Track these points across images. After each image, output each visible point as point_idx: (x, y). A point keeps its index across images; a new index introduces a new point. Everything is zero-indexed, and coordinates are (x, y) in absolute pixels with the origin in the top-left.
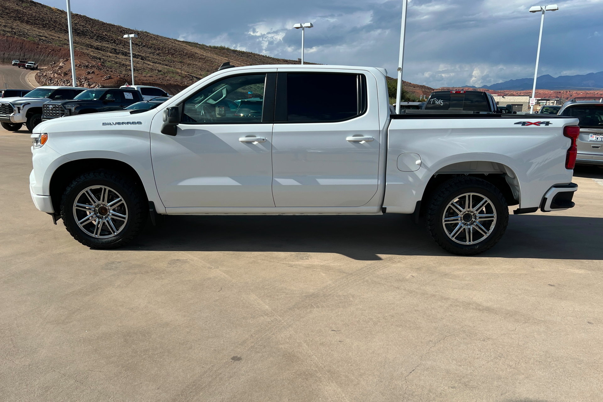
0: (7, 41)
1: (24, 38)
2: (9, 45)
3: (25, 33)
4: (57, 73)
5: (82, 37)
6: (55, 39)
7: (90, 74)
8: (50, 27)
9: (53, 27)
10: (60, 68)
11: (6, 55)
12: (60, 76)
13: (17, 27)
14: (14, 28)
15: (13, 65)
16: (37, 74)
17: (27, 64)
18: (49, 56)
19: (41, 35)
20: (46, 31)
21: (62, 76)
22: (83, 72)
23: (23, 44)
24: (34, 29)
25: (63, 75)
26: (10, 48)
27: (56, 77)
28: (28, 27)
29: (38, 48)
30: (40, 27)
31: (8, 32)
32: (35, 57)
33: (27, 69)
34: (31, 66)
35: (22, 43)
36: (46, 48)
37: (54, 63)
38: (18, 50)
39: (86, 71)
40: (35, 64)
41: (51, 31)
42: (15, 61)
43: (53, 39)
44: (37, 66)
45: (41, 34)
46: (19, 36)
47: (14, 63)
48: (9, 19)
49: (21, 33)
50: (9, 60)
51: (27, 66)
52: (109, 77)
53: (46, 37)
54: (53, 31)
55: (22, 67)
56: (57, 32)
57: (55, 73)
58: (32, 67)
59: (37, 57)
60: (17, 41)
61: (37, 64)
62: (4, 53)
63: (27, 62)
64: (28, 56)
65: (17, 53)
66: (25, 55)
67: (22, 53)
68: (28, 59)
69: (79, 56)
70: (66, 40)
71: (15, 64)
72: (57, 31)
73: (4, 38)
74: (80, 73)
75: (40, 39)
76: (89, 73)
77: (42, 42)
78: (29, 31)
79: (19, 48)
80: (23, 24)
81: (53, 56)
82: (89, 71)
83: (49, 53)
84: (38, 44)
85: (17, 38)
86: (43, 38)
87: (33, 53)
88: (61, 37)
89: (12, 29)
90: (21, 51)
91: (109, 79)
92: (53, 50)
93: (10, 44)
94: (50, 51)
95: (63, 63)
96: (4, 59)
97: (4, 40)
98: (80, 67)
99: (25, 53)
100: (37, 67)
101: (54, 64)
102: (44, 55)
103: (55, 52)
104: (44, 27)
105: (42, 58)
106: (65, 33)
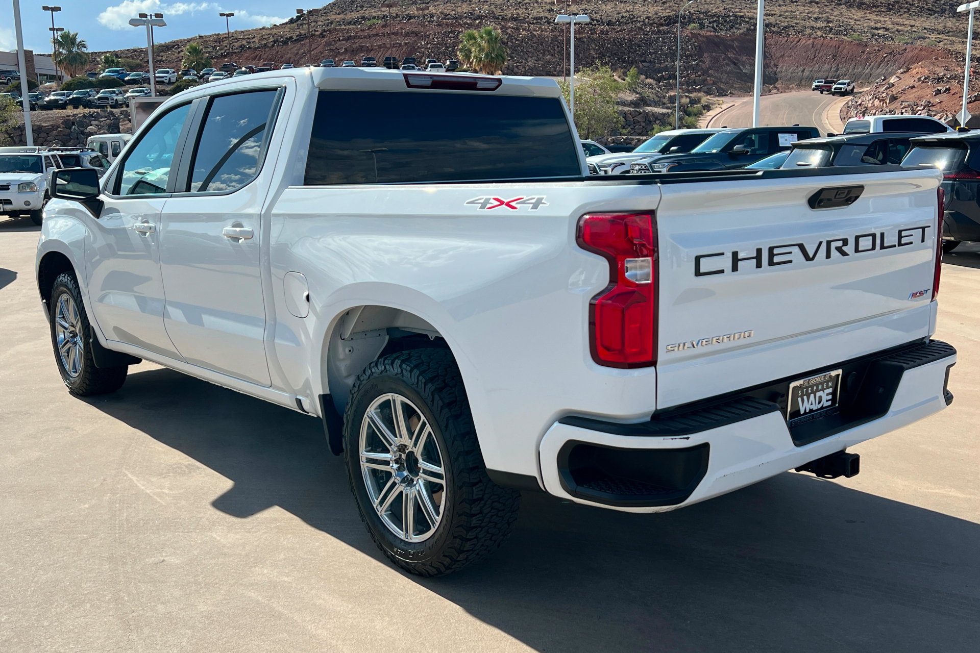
0: (813, 47)
1: (844, 37)
2: (815, 53)
3: (849, 27)
4: (879, 99)
5: (962, 17)
6: (902, 31)
7: (940, 93)
8: (902, 8)
9: (906, 8)
10: (888, 88)
11: (806, 73)
12: (883, 104)
13: (837, 18)
14: (831, 20)
15: (814, 90)
16: (847, 103)
17: (836, 86)
18: (882, 65)
19: (879, 27)
20: (891, 17)
21: (886, 103)
22: (929, 90)
23: (839, 47)
24: (869, 16)
25: (888, 102)
26: (816, 59)
27: (876, 105)
28: (859, 14)
29: (863, 52)
30: (881, 11)
31: (819, 28)
32: (855, 71)
33: (833, 95)
34: (841, 89)
35: (837, 46)
36: (878, 50)
37: (883, 78)
38: (828, 61)
39: (934, 87)
40: (849, 84)
41: (901, 15)
42: (818, 82)
43: (899, 32)
44: (854, 87)
45: (879, 25)
46: (837, 34)
47: (816, 86)
48: (828, 4)
49: (842, 29)
50: (809, 80)
51: (835, 89)
52: (975, 96)
53: (887, 29)
54: (906, 15)
55: (826, 93)
56: (914, 15)
57: (876, 98)
58: (843, 90)
59: (859, 70)
60: (830, 44)
61: (852, 85)
62: (804, 69)
63: (835, 82)
64: (844, 69)
65: (826, 67)
66: (838, 69)
67: (834, 66)
68: (842, 75)
69: (935, 59)
70: (925, 29)
71: (817, 88)
72: (914, 13)
73: (808, 42)
74: (922, 93)
75: (873, 35)
76: (938, 92)
77: (875, 39)
78: (858, 23)
79: (830, 56)
80: (850, 11)
81: (889, 65)
82: (939, 88)
83: (881, 61)
84: (866, 46)
85: (831, 38)
86: (881, 32)
87: (854, 64)
88: (917, 24)
89: (829, 22)
90: (834, 61)
91: (974, 101)
92: (890, 54)
93: (817, 52)
94: (884, 55)
95: (897, 77)
96: (802, 80)
97: (809, 45)
98: (926, 82)
99: (838, 66)
100: (852, 90)
101: (883, 80)
102: (872, 64)
103: (894, 56)
104: (890, 10)
105: (867, 71)
106: (929, 14)
